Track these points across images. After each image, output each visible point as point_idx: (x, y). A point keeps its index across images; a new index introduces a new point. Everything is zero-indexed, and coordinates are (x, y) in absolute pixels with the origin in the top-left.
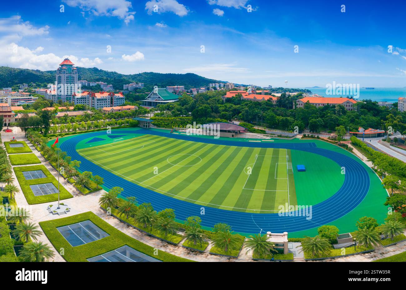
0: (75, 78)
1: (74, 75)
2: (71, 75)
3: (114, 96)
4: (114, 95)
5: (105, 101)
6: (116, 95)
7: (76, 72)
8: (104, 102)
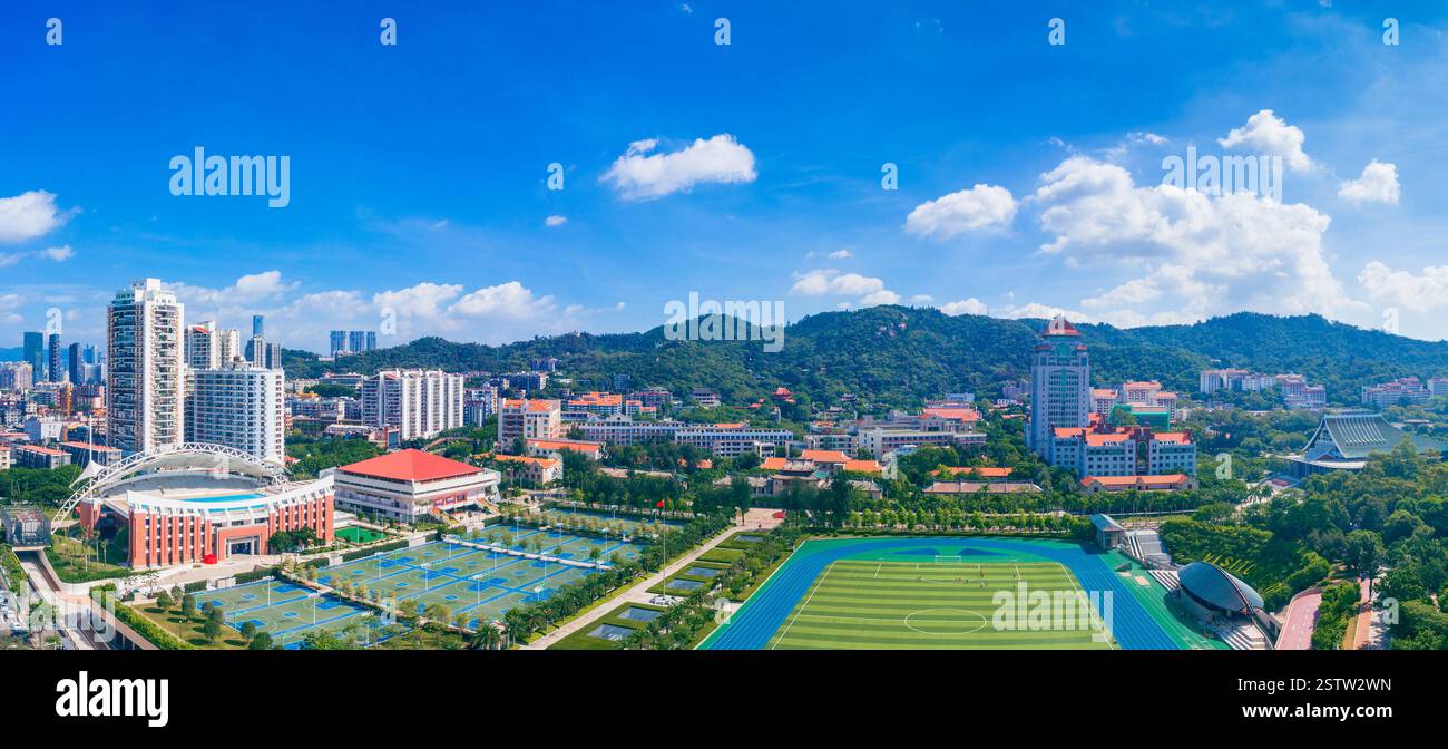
0: (1081, 378)
1: (1079, 370)
2: (1069, 368)
3: (1151, 442)
4: (1153, 437)
5: (1118, 457)
6: (1158, 437)
7: (1084, 359)
8: (1115, 459)
